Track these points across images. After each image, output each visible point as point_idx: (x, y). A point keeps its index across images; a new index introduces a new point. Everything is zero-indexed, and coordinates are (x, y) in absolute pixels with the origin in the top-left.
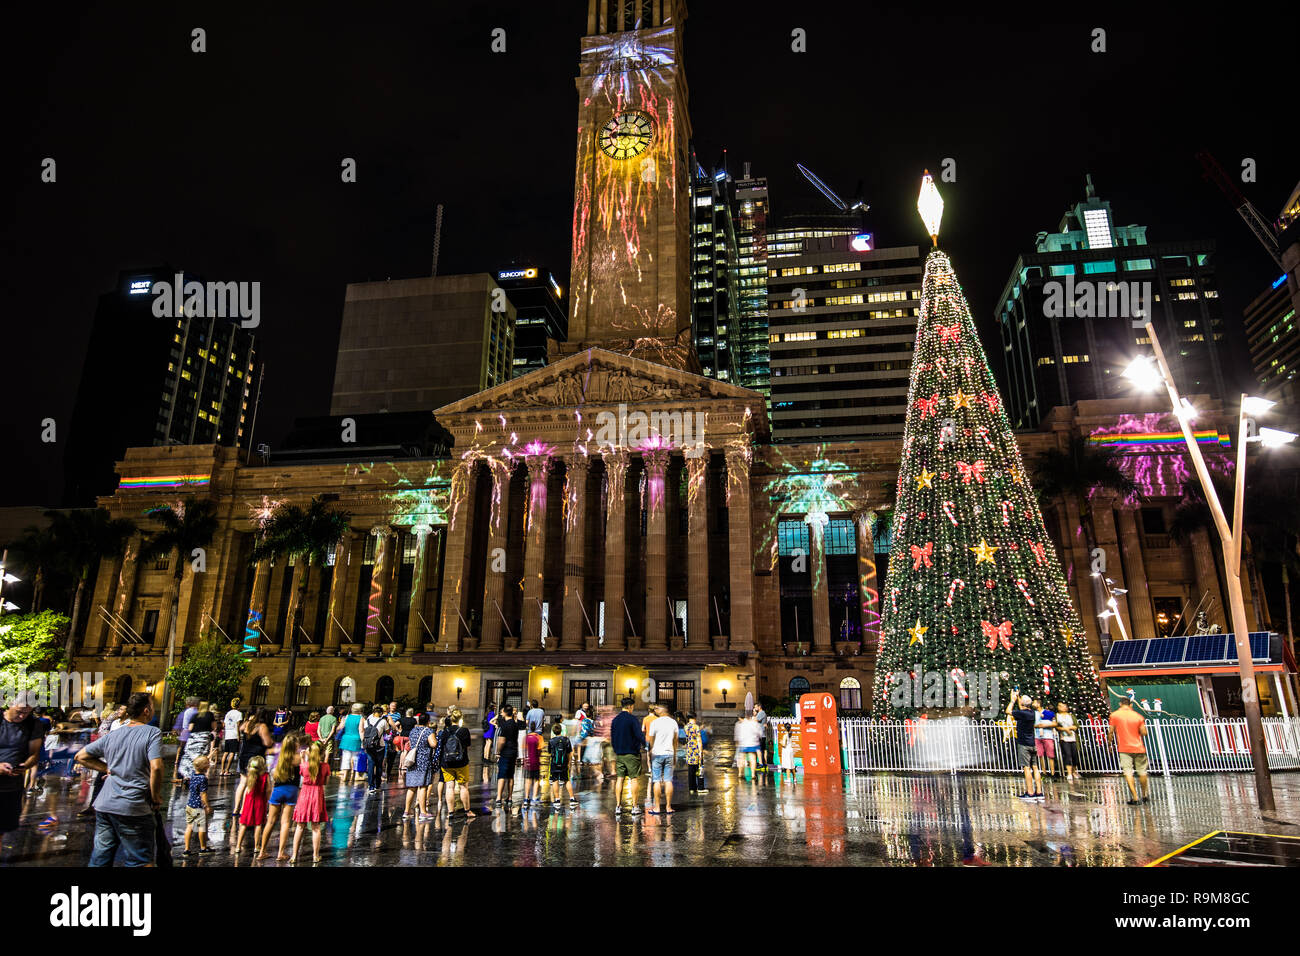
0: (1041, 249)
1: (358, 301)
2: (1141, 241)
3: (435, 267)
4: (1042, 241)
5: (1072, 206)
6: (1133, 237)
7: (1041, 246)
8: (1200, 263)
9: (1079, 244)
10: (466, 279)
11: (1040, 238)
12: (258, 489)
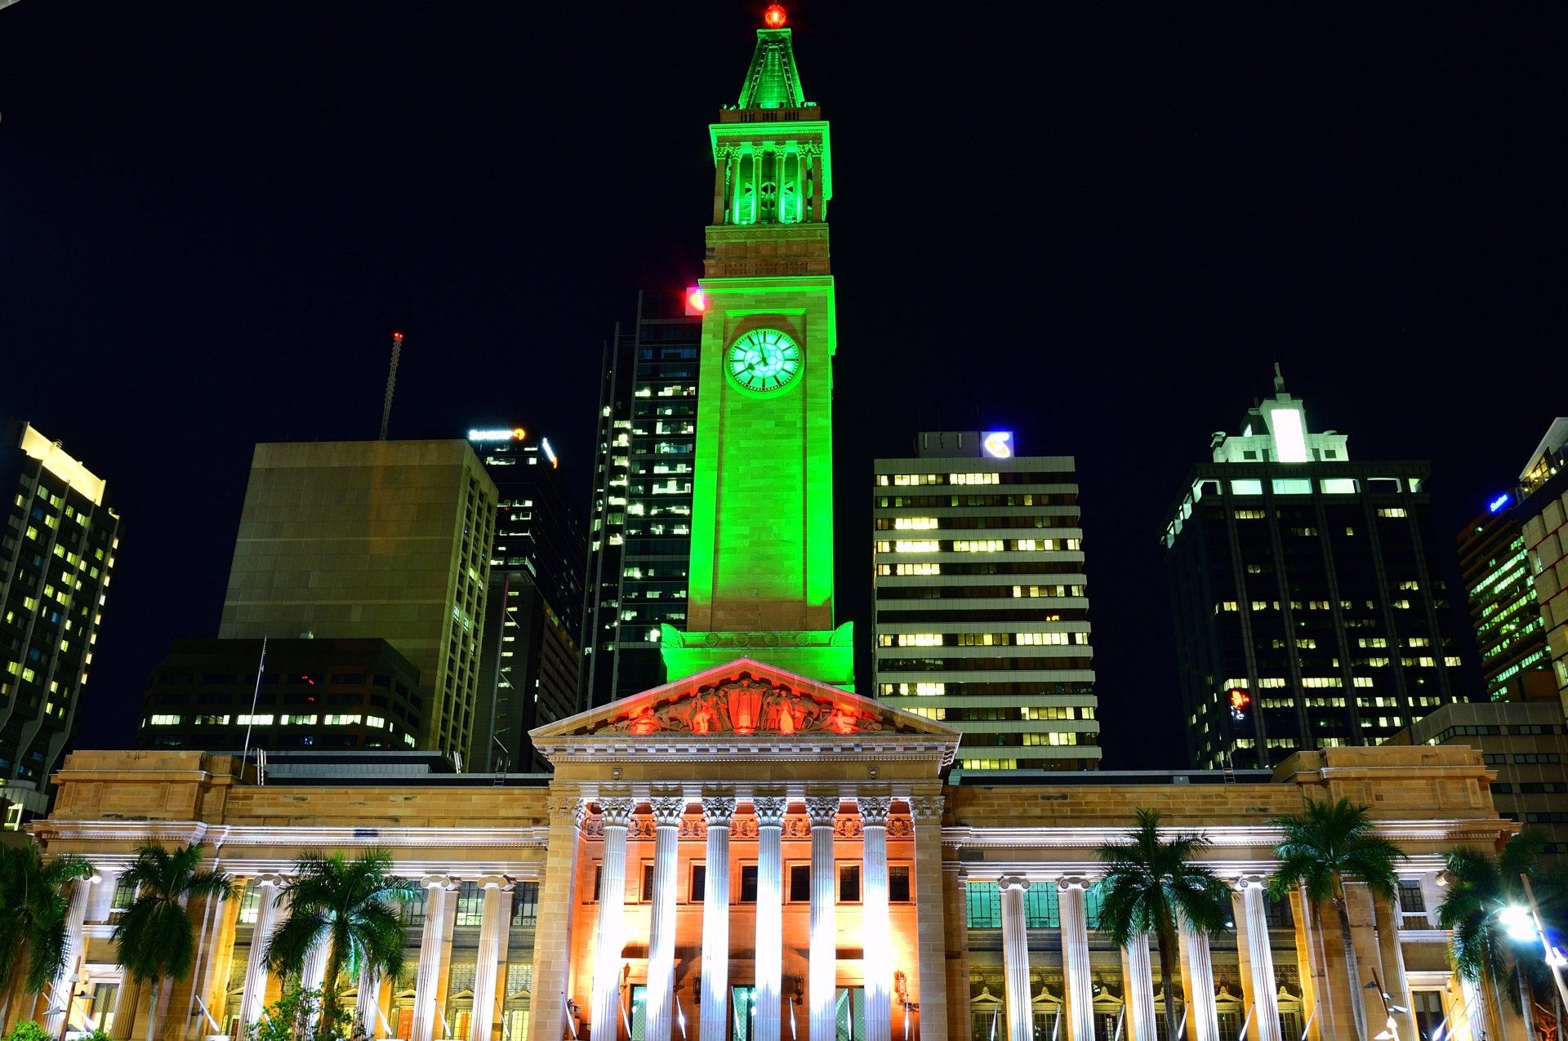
0: (1219, 457)
1: (270, 470)
2: (1342, 456)
3: (385, 424)
4: (1220, 444)
5: (1256, 400)
6: (1331, 448)
7: (1218, 450)
8: (1413, 490)
9: (1266, 453)
10: (433, 445)
11: (1215, 440)
12: (259, 817)
